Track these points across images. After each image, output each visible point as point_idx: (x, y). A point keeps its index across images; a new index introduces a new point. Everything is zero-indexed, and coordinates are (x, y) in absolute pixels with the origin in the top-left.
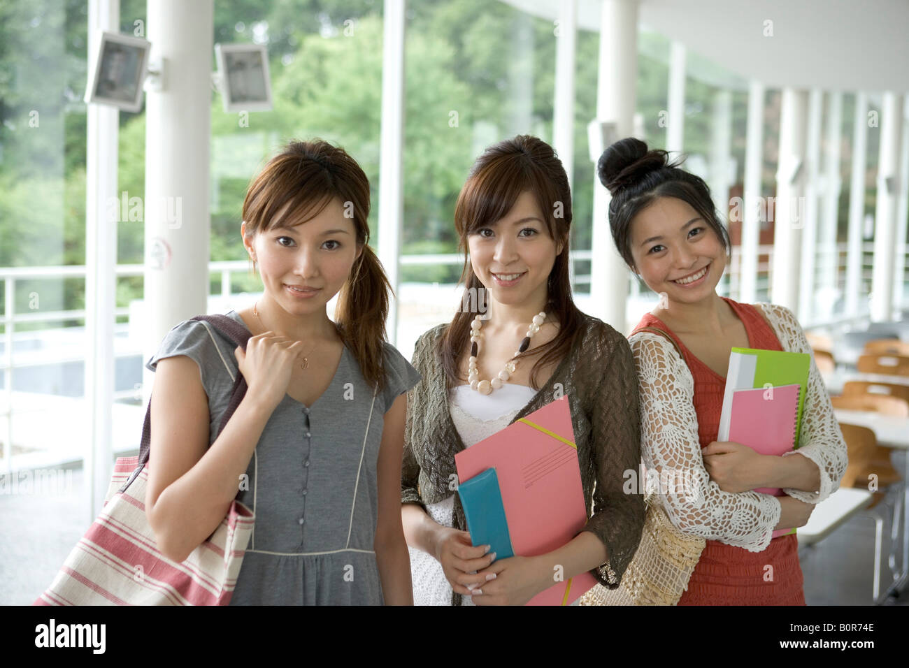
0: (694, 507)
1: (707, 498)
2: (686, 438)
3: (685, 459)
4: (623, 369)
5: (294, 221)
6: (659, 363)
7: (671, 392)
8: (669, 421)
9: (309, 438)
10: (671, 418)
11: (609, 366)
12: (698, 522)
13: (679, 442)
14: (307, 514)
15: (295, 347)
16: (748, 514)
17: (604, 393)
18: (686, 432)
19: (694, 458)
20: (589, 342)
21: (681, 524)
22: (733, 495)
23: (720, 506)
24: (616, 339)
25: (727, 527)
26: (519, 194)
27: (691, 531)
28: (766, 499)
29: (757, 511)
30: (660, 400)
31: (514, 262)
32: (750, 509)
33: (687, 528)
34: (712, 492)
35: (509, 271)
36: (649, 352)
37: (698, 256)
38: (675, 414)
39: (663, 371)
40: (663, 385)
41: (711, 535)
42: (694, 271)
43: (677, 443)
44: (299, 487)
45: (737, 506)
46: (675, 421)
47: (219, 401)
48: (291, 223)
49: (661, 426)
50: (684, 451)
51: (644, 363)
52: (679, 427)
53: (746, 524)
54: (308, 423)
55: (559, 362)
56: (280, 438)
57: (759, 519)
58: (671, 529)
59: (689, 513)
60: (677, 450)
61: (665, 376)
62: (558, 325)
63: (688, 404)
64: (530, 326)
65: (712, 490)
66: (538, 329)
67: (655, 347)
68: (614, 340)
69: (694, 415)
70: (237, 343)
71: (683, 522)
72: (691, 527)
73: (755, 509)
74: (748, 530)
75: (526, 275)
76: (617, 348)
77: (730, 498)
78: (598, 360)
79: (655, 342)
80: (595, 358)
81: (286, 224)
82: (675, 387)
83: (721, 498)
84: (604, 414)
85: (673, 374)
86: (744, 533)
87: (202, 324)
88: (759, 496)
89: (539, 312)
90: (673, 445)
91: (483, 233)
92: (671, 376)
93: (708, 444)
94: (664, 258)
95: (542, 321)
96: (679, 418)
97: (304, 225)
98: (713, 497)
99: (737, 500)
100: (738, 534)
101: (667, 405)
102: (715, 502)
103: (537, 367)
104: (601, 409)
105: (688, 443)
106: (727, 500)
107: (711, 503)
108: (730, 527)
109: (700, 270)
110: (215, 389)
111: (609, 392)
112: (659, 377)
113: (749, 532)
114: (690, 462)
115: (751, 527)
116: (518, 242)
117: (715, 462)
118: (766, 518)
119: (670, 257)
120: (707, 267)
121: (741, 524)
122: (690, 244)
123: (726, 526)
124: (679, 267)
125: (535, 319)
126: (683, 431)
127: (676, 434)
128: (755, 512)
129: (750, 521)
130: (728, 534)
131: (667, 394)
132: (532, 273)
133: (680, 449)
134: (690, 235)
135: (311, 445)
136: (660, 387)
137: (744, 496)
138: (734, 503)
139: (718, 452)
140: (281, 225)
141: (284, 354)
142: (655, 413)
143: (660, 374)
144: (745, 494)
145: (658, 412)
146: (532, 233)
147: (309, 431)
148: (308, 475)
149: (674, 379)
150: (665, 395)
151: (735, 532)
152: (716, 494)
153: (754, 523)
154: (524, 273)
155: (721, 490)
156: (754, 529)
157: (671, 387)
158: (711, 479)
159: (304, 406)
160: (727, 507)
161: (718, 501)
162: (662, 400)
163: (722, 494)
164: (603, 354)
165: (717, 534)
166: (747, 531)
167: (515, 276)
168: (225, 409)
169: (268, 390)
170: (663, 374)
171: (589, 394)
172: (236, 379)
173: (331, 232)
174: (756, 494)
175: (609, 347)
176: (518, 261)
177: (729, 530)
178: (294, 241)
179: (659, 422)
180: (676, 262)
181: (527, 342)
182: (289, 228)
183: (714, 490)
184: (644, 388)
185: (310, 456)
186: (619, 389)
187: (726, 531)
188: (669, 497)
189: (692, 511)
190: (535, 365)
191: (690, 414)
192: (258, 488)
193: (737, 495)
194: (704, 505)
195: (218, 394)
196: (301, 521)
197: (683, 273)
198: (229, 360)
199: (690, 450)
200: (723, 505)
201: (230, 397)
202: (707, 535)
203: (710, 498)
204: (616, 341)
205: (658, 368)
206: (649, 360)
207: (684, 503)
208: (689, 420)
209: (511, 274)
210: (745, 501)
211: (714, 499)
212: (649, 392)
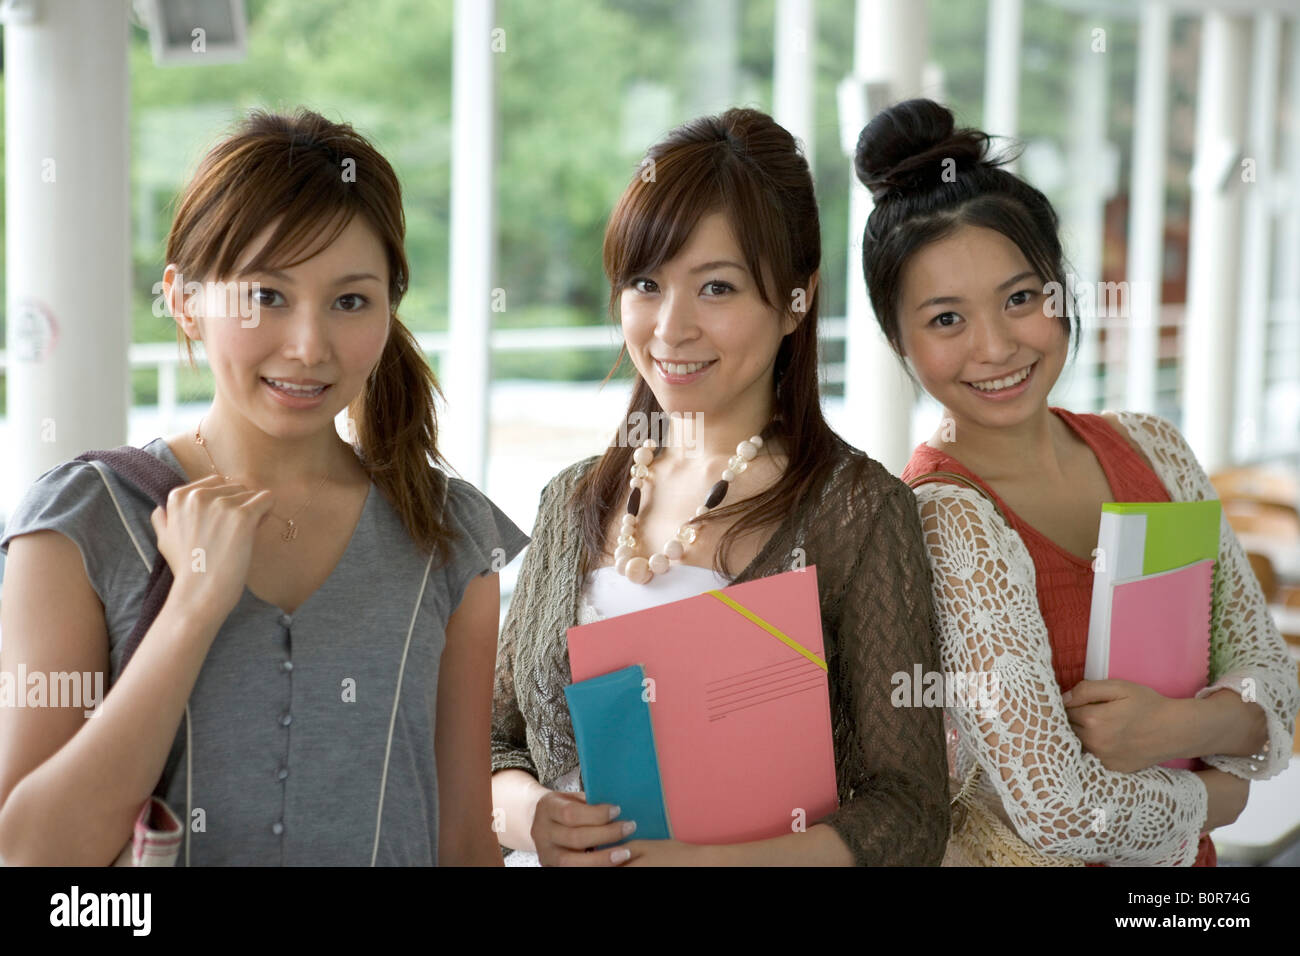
0: (1065, 806)
1: (1085, 786)
2: (1038, 677)
3: (1040, 716)
4: (899, 543)
5: (285, 259)
6: (977, 539)
7: (1004, 592)
8: (1005, 647)
9: (290, 672)
10: (1008, 641)
11: (871, 534)
12: (1074, 833)
13: (1027, 686)
14: (289, 816)
15: (257, 504)
16: (1157, 809)
17: (860, 588)
18: (1037, 665)
19: (1055, 713)
20: (834, 493)
21: (1042, 839)
22: (1127, 776)
23: (1109, 798)
24: (885, 488)
25: (1123, 836)
26: (698, 218)
27: (1060, 851)
28: (1181, 778)
29: (1171, 803)
30: (985, 609)
31: (689, 341)
32: (1160, 800)
33: (1054, 844)
34: (1093, 773)
35: (681, 357)
36: (955, 520)
37: (1019, 344)
38: (1015, 633)
39: (985, 554)
40: (990, 580)
41: (1096, 854)
42: (1010, 370)
43: (1023, 688)
44: (271, 764)
45: (1138, 796)
46: (1015, 646)
47: (122, 611)
48: (280, 263)
49: (992, 659)
50: (1037, 702)
51: (949, 541)
52: (1025, 658)
53: (1155, 829)
54: (288, 644)
55: (776, 527)
56: (232, 675)
57: (1175, 817)
58: (1022, 850)
59: (1057, 817)
60: (1025, 701)
61: (990, 563)
62: (783, 462)
63: (1034, 612)
64: (730, 461)
65: (1092, 770)
66: (744, 466)
67: (964, 510)
68: (880, 491)
69: (1045, 632)
70: (155, 501)
71: (1047, 835)
72: (1061, 842)
73: (1168, 799)
74: (1158, 839)
75: (715, 366)
76: (886, 502)
77: (1125, 782)
78: (849, 526)
79: (961, 500)
80: (844, 523)
81: (269, 265)
82: (1010, 582)
83: (1109, 784)
84: (861, 627)
85: (1003, 559)
86: (1151, 845)
87: (93, 468)
88: (1169, 775)
89: (751, 437)
90: (1017, 692)
91: (641, 285)
92: (1001, 563)
93: (1074, 685)
94: (957, 341)
95: (753, 452)
96: (1021, 640)
97: (303, 266)
98: (1096, 783)
99: (1137, 785)
100: (1140, 848)
101: (999, 618)
102: (1100, 793)
103: (730, 536)
104: (856, 617)
105: (1041, 687)
106: (1120, 786)
107: (1095, 796)
108: (1127, 837)
109: (1019, 371)
110: (115, 588)
111: (871, 586)
112: (979, 565)
113: (1159, 843)
114: (1050, 723)
115: (1162, 833)
116: (699, 305)
117: (1093, 718)
118: (1185, 814)
119: (969, 340)
120: (1033, 366)
121: (1145, 829)
122: (1008, 319)
123: (1120, 835)
124: (982, 359)
125: (740, 448)
126: (1032, 664)
127: (1020, 671)
128: (1168, 805)
129: (1160, 822)
130: (1123, 849)
131: (997, 597)
132: (726, 364)
133: (1029, 699)
134: (1011, 303)
135: (295, 685)
136: (984, 584)
137: (1145, 776)
138: (1132, 792)
139: (1094, 700)
140: (258, 266)
141: (234, 518)
142: (978, 634)
143: (980, 561)
144: (1146, 773)
145: (985, 632)
146: (727, 290)
147: (290, 659)
148: (289, 740)
149: (1007, 568)
150: (993, 599)
151: (1135, 845)
152: (1099, 778)
153: (1167, 825)
154: (712, 362)
155: (1106, 768)
156: (1167, 835)
157: (1004, 584)
158: (1085, 750)
159: (280, 611)
160: (1121, 800)
161: (1105, 790)
162: (989, 608)
163: (1109, 776)
164: (858, 515)
165: (1106, 851)
166: (1155, 841)
167: (693, 368)
168: (132, 625)
169: (206, 587)
170: (986, 560)
171: (832, 588)
172: (154, 567)
173: (353, 278)
174: (1163, 771)
175: (869, 503)
176: (698, 339)
177: (1125, 842)
178: (281, 295)
179: (988, 651)
180: (978, 349)
181: (721, 490)
182: (274, 272)
183: (1095, 770)
184: (953, 589)
185: (293, 707)
186: (888, 578)
187: (1120, 844)
188: (1017, 790)
189: (1062, 813)
190: (729, 531)
191: (1040, 632)
192: (194, 772)
193: (1133, 776)
194: (1083, 800)
195: (120, 597)
196: (278, 829)
197: (986, 372)
198: (140, 532)
199: (1046, 698)
200: (1114, 796)
201: (142, 601)
202: (1089, 855)
203: (1091, 785)
204: (885, 492)
205: (976, 550)
206: (958, 536)
207: (1047, 800)
208: (1038, 642)
209: (686, 363)
210: (1152, 785)
211: (1098, 787)
212: (961, 594)
